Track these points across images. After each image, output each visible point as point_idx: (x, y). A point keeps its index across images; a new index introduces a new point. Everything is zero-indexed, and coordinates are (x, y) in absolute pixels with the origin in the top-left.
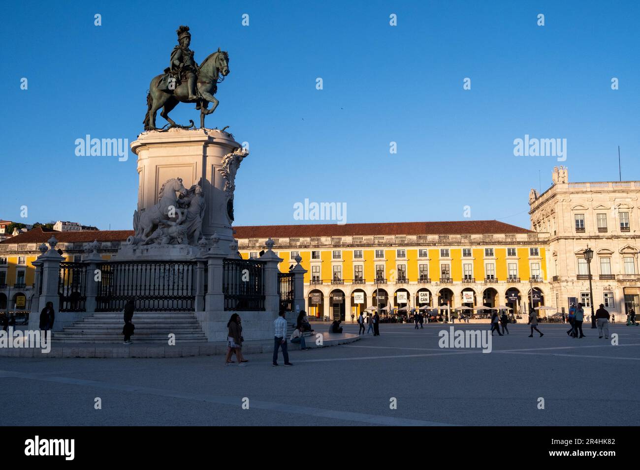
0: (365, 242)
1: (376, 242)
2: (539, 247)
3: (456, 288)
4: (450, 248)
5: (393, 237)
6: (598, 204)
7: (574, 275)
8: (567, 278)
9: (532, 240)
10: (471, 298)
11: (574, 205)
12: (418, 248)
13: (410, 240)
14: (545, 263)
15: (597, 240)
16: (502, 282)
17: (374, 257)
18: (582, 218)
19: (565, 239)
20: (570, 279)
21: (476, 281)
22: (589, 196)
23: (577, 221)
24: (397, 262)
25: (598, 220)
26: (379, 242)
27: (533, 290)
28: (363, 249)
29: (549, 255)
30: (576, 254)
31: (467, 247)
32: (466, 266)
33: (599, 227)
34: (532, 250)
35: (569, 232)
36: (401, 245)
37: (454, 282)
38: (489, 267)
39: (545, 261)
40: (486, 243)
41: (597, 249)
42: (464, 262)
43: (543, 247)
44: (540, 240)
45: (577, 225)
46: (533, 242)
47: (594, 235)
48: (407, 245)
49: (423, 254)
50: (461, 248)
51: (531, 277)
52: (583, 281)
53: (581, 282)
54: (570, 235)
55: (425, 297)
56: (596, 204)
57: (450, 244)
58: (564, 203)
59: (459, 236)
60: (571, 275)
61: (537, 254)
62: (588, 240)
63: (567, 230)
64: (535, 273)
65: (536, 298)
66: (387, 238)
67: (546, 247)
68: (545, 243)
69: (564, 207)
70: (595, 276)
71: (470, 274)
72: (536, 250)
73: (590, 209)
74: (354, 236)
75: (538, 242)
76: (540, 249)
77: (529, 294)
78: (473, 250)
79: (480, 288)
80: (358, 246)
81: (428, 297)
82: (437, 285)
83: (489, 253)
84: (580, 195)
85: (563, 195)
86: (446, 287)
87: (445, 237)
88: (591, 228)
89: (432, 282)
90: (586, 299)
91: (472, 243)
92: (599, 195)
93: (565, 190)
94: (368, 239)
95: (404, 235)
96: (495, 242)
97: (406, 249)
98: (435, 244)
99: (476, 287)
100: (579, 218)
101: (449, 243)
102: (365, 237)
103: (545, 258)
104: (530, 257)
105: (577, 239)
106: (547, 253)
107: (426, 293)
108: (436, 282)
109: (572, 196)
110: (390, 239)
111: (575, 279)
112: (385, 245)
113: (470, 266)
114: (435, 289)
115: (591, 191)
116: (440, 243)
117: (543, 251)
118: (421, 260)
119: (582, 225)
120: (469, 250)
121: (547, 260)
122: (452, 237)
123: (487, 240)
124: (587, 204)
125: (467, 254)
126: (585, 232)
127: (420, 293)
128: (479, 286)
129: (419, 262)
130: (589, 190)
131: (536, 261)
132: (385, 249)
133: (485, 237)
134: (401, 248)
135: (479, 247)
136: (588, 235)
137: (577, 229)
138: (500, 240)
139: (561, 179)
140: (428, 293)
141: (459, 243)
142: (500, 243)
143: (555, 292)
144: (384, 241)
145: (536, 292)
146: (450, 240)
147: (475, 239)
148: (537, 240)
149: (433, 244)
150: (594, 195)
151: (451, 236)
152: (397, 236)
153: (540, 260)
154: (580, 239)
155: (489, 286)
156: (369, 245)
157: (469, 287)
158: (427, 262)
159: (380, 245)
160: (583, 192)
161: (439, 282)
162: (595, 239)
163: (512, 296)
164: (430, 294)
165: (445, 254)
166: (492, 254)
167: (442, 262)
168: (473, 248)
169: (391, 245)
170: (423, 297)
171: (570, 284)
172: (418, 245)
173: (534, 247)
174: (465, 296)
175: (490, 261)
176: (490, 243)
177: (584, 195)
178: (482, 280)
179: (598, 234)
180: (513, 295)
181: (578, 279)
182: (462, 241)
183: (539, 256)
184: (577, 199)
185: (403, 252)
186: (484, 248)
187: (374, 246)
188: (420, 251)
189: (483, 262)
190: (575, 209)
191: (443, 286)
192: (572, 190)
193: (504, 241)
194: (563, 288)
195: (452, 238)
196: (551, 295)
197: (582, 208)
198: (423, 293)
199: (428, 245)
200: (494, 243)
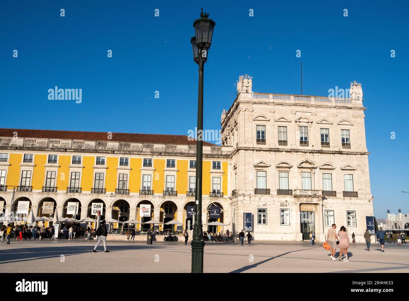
0: (38, 145)
1: (51, 145)
2: (222, 161)
3: (133, 201)
4: (130, 157)
5: (70, 141)
6: (280, 116)
7: (252, 189)
8: (244, 192)
9: (215, 153)
10: (148, 212)
11: (256, 115)
12: (95, 155)
13: (88, 146)
14: (227, 178)
15: (277, 153)
16: (181, 195)
17: (46, 162)
18: (263, 130)
19: (245, 150)
20: (248, 193)
21: (154, 194)
22: (271, 107)
23: (258, 133)
24: (71, 169)
25: (279, 132)
26: (53, 146)
27: (213, 205)
28: (34, 153)
29: (230, 169)
30: (255, 166)
31: (148, 157)
32: (146, 177)
33: (280, 140)
34: (214, 163)
35: (249, 143)
36: (76, 150)
37: (131, 194)
38: (169, 179)
39: (226, 175)
40: (168, 153)
41: (276, 162)
42: (143, 172)
43: (225, 161)
44: (223, 154)
45: (258, 136)
46: (216, 155)
47: (274, 148)
48: (84, 151)
49: (100, 162)
50: (142, 158)
51: (211, 191)
52: (260, 196)
53: (258, 196)
54: (250, 146)
55: (99, 209)
56: (277, 116)
57: (130, 153)
58: (246, 113)
59: (140, 145)
60: (249, 188)
61: (219, 167)
62: (268, 152)
63: (248, 141)
64: (216, 188)
65: (215, 213)
66: (63, 142)
67: (229, 161)
68: (227, 156)
69: (246, 117)
70: (273, 191)
71: (149, 185)
72: (219, 163)
73: (272, 121)
74: (26, 139)
75: (221, 155)
76: (223, 162)
77: (209, 209)
78: (155, 160)
79: (158, 201)
80: (28, 149)
81: (101, 209)
82: (112, 195)
83: (171, 164)
84: (262, 106)
85: (246, 105)
86: (121, 198)
87: (126, 145)
88: (272, 141)
89: (107, 193)
90: (262, 215)
91: (153, 153)
92: (281, 107)
93: (248, 100)
94: (42, 142)
95: (83, 141)
96: (178, 153)
97: (83, 155)
98: (114, 151)
99: (153, 200)
100: (261, 129)
101: (129, 151)
102: (38, 140)
103: (227, 173)
104: (212, 170)
105: (257, 150)
106: (229, 167)
107: (100, 204)
108: (112, 192)
109: (254, 106)
110: (66, 143)
111: (253, 193)
112: (59, 150)
113: (149, 177)
114: (109, 200)
115: (274, 103)
116: (120, 151)
117: (226, 165)
118: (97, 168)
119: (263, 137)
120: (150, 160)
121: (229, 174)
122: (134, 145)
123: (170, 151)
124: (269, 116)
125: (147, 163)
126: (265, 144)
127: (93, 204)
128: (157, 199)
129: (95, 170)
130: (271, 101)
131: (217, 175)
132: (59, 154)
133: (168, 147)
134: (77, 154)
135: (160, 158)
136: (269, 147)
137: (258, 141)
138: (183, 151)
139: (245, 88)
140: (102, 204)
141: (140, 153)
142: (182, 154)
143: (233, 207)
144: (59, 145)
145: (216, 208)
146: (131, 149)
147: (157, 149)
148: (220, 153)
149: (111, 151)
150: (276, 107)
151: (132, 144)
152: (74, 140)
153: (221, 174)
154: (260, 151)
155: (168, 199)
156: (41, 149)
157: (146, 199)
158: (104, 171)
159: (53, 149)
160: (266, 103)
161: (114, 193)
162: (275, 151)
163: (191, 211)
164: (104, 206)
165: (124, 163)
166: (173, 166)
167: (120, 171)
168: (155, 158)
169: (66, 150)
170: (96, 209)
171: (247, 198)
172: (96, 151)
173: (216, 160)
174: (142, 209)
175: (171, 173)
176: (172, 153)
177: (266, 106)
178: (161, 193)
179: (278, 146)
180: (192, 209)
181: (255, 193)
182: (144, 150)
183: (221, 170)
184: (259, 110)
185: (80, 158)
186: (165, 158)
187: (46, 149)
188: (98, 158)
189: (163, 174)
190: (257, 119)
191: (119, 197)
192: (255, 100)
193: (187, 152)
194: (239, 202)
195: (134, 147)
196: (230, 211)
197: (263, 119)
198: (96, 204)
199: (107, 152)
200: (176, 154)
